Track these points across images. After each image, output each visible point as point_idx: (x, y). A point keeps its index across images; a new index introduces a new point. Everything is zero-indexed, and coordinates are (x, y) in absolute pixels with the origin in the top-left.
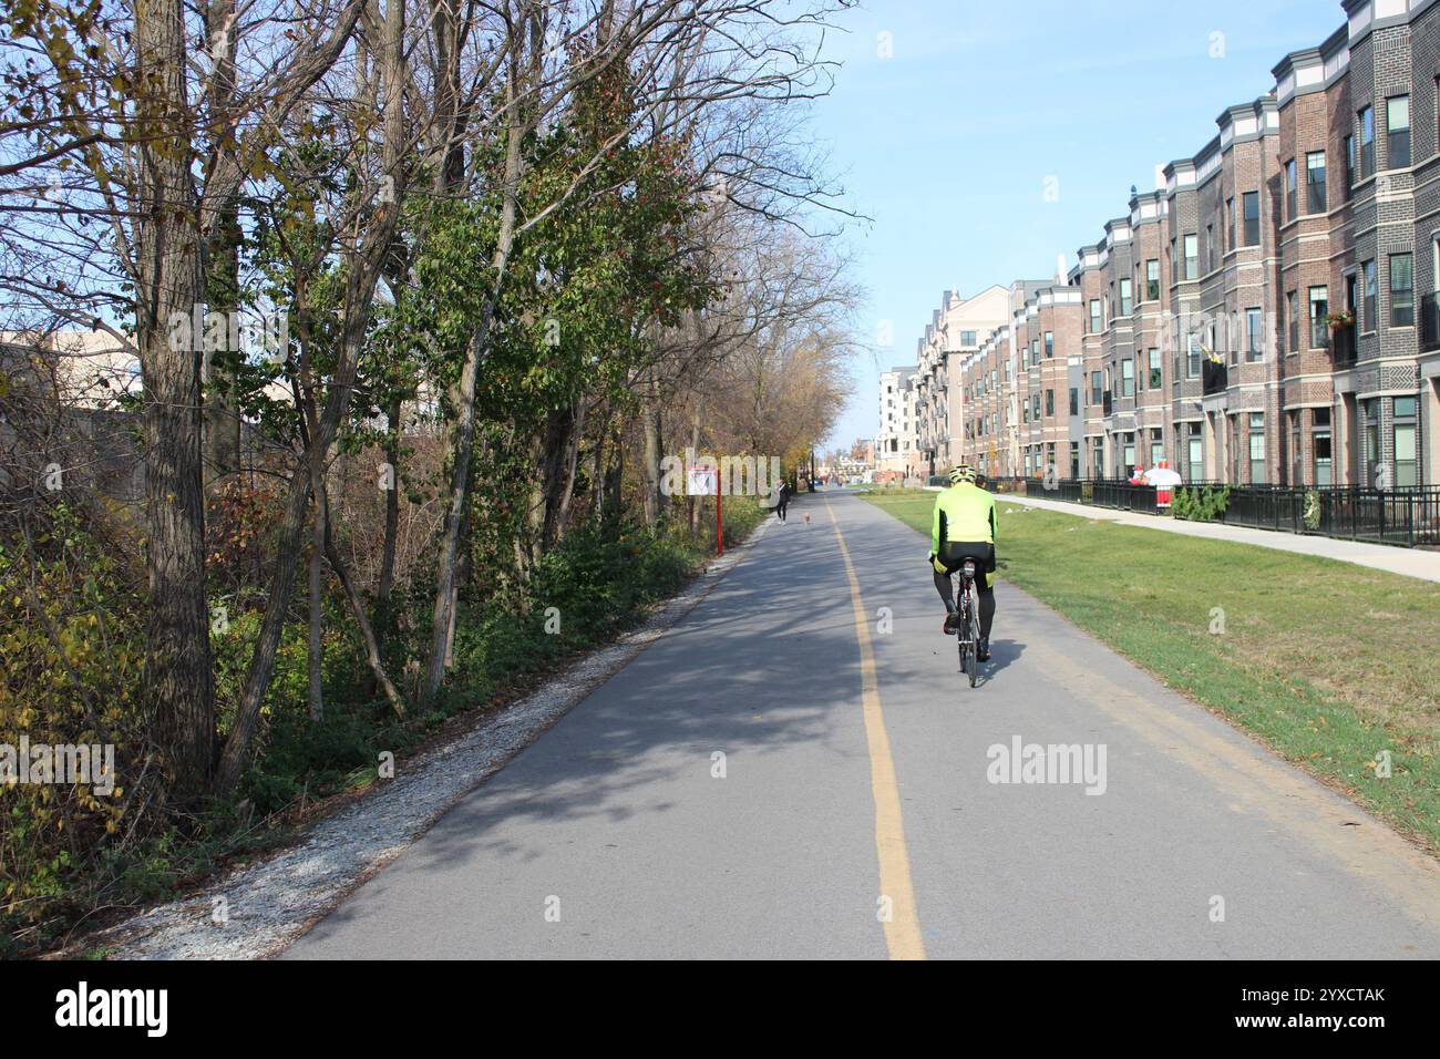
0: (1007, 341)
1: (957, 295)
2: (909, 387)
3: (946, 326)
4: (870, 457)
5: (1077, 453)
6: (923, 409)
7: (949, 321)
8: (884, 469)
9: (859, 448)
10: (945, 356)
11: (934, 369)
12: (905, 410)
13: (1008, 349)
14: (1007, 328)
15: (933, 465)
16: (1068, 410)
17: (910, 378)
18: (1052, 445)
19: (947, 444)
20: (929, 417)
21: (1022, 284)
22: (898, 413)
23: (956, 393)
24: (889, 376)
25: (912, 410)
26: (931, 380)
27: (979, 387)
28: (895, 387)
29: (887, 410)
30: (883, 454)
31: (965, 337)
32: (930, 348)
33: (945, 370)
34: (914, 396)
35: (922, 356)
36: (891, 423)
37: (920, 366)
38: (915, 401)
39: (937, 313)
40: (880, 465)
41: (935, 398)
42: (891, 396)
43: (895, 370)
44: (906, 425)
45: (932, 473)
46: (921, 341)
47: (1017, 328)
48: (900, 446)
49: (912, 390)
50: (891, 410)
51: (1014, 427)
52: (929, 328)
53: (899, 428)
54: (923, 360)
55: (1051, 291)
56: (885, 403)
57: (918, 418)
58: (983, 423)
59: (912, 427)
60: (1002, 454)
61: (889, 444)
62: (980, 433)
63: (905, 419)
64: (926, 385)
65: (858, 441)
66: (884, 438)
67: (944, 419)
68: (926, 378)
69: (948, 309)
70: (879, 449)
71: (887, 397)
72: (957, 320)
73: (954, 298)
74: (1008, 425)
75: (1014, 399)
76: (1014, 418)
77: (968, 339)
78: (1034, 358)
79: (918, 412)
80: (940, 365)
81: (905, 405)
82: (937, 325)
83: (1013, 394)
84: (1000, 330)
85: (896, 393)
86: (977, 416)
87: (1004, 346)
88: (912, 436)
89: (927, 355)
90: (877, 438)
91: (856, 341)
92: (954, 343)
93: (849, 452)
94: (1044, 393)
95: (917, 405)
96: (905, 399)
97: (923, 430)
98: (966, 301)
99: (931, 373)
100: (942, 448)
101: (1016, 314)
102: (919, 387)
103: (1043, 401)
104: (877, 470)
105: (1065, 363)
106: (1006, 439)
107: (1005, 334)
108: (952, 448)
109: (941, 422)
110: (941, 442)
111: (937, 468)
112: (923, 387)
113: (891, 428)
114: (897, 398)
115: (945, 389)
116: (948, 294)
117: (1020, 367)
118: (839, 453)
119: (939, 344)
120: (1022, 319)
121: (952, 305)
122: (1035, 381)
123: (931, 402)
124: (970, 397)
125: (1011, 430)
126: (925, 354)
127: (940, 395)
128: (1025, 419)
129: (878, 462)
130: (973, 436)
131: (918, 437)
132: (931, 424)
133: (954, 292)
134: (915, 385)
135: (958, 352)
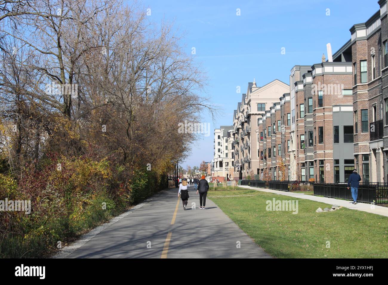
0: (289, 102)
1: (256, 84)
2: (229, 135)
3: (250, 101)
4: (209, 170)
5: (338, 166)
6: (236, 146)
7: (251, 98)
8: (216, 176)
9: (204, 165)
10: (249, 116)
11: (242, 124)
12: (227, 147)
13: (289, 107)
14: (289, 94)
15: (241, 174)
16: (332, 139)
17: (229, 131)
18: (322, 162)
19: (249, 163)
20: (239, 149)
21: (299, 67)
22: (223, 149)
23: (255, 136)
24: (219, 131)
25: (230, 147)
26: (241, 131)
27: (270, 130)
28: (221, 135)
29: (217, 147)
30: (215, 169)
31: (260, 106)
32: (241, 114)
33: (249, 124)
34: (232, 139)
35: (236, 119)
36: (220, 154)
37: (235, 124)
38: (231, 142)
39: (244, 96)
40: (214, 174)
41: (243, 139)
42: (219, 140)
43: (222, 127)
44: (227, 154)
45: (241, 177)
46: (235, 112)
47: (297, 92)
48: (224, 165)
49: (230, 137)
50: (220, 147)
51: (293, 151)
52: (240, 104)
53: (223, 155)
54: (236, 121)
55: (322, 65)
56: (216, 144)
57: (233, 151)
58: (272, 151)
59: (230, 156)
60: (285, 167)
61: (218, 163)
62: (270, 156)
63: (226, 151)
64: (238, 133)
65: (204, 162)
66: (216, 161)
67: (247, 150)
68: (238, 129)
69: (251, 92)
70: (214, 166)
71: (217, 141)
72: (256, 97)
73: (254, 86)
74: (290, 150)
75: (294, 136)
76: (293, 146)
77: (261, 107)
78: (308, 109)
79: (233, 147)
80: (246, 122)
81: (226, 144)
82: (245, 100)
83: (293, 132)
84: (284, 96)
85: (222, 139)
86: (268, 147)
87: (287, 105)
88: (230, 160)
89: (239, 117)
90: (213, 161)
91: (201, 103)
92: (254, 110)
93: (199, 168)
94: (317, 129)
95: (232, 144)
96: (227, 141)
97: (236, 157)
98: (260, 88)
99: (240, 127)
100: (246, 165)
101: (296, 84)
102: (234, 134)
103: (316, 134)
104: (212, 176)
105: (331, 110)
106: (288, 159)
107: (287, 98)
108: (252, 165)
109: (246, 151)
110: (246, 162)
111: (243, 176)
112: (236, 135)
113: (219, 156)
114: (223, 141)
115: (248, 134)
116: (251, 84)
117: (299, 115)
118: (195, 168)
119: (246, 111)
120: (301, 87)
121: (253, 90)
122: (310, 122)
123: (240, 142)
124: (264, 136)
125: (292, 154)
126: (237, 117)
127: (246, 138)
128: (301, 146)
129: (213, 172)
130: (265, 158)
131: (233, 160)
132: (240, 153)
133: (254, 83)
134: (232, 134)
135: (256, 114)
